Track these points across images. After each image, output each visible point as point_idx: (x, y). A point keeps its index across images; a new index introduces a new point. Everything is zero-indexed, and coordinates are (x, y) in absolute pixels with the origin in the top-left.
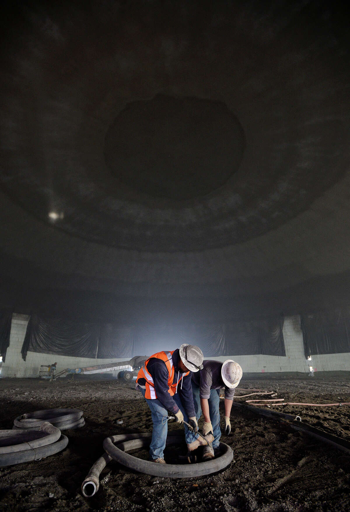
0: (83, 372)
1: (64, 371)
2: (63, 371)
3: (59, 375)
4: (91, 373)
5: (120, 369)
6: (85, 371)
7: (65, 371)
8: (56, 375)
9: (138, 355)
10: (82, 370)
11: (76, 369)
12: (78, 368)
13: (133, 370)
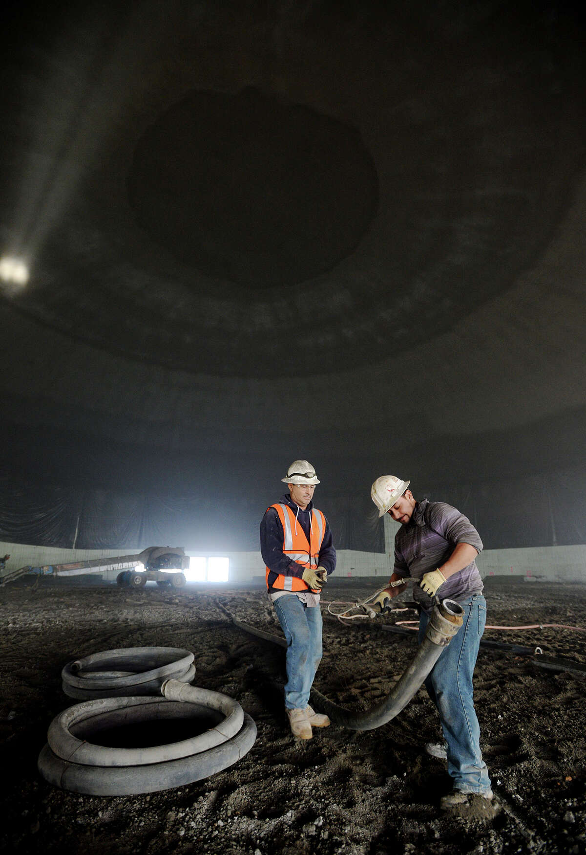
0: (56, 572)
1: (20, 569)
2: (18, 571)
3: (10, 578)
4: (71, 575)
5: (123, 569)
6: (61, 571)
7: (22, 570)
8: (6, 578)
9: (156, 545)
10: (54, 568)
11: (43, 567)
12: (47, 566)
13: (145, 570)
